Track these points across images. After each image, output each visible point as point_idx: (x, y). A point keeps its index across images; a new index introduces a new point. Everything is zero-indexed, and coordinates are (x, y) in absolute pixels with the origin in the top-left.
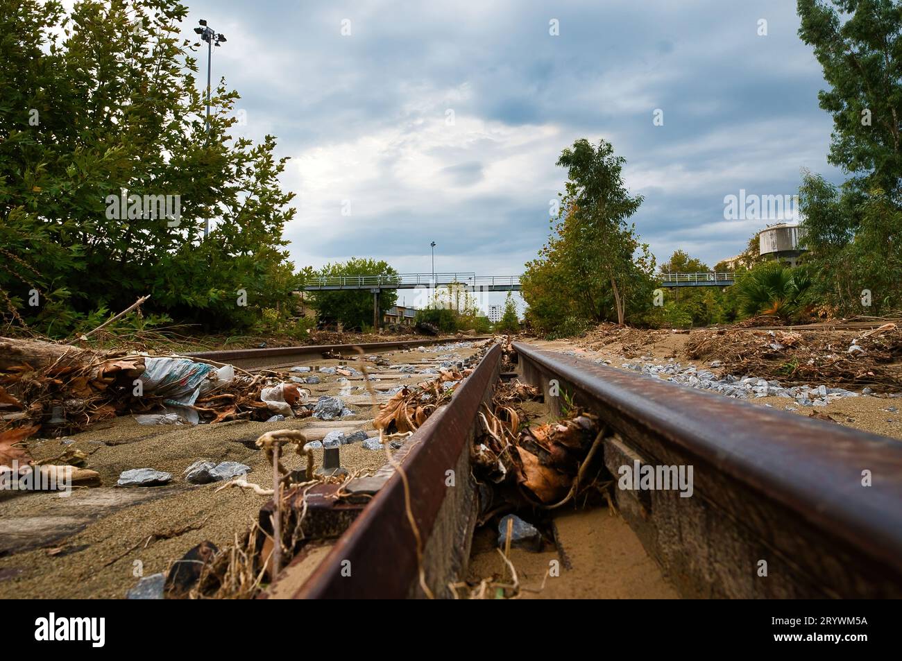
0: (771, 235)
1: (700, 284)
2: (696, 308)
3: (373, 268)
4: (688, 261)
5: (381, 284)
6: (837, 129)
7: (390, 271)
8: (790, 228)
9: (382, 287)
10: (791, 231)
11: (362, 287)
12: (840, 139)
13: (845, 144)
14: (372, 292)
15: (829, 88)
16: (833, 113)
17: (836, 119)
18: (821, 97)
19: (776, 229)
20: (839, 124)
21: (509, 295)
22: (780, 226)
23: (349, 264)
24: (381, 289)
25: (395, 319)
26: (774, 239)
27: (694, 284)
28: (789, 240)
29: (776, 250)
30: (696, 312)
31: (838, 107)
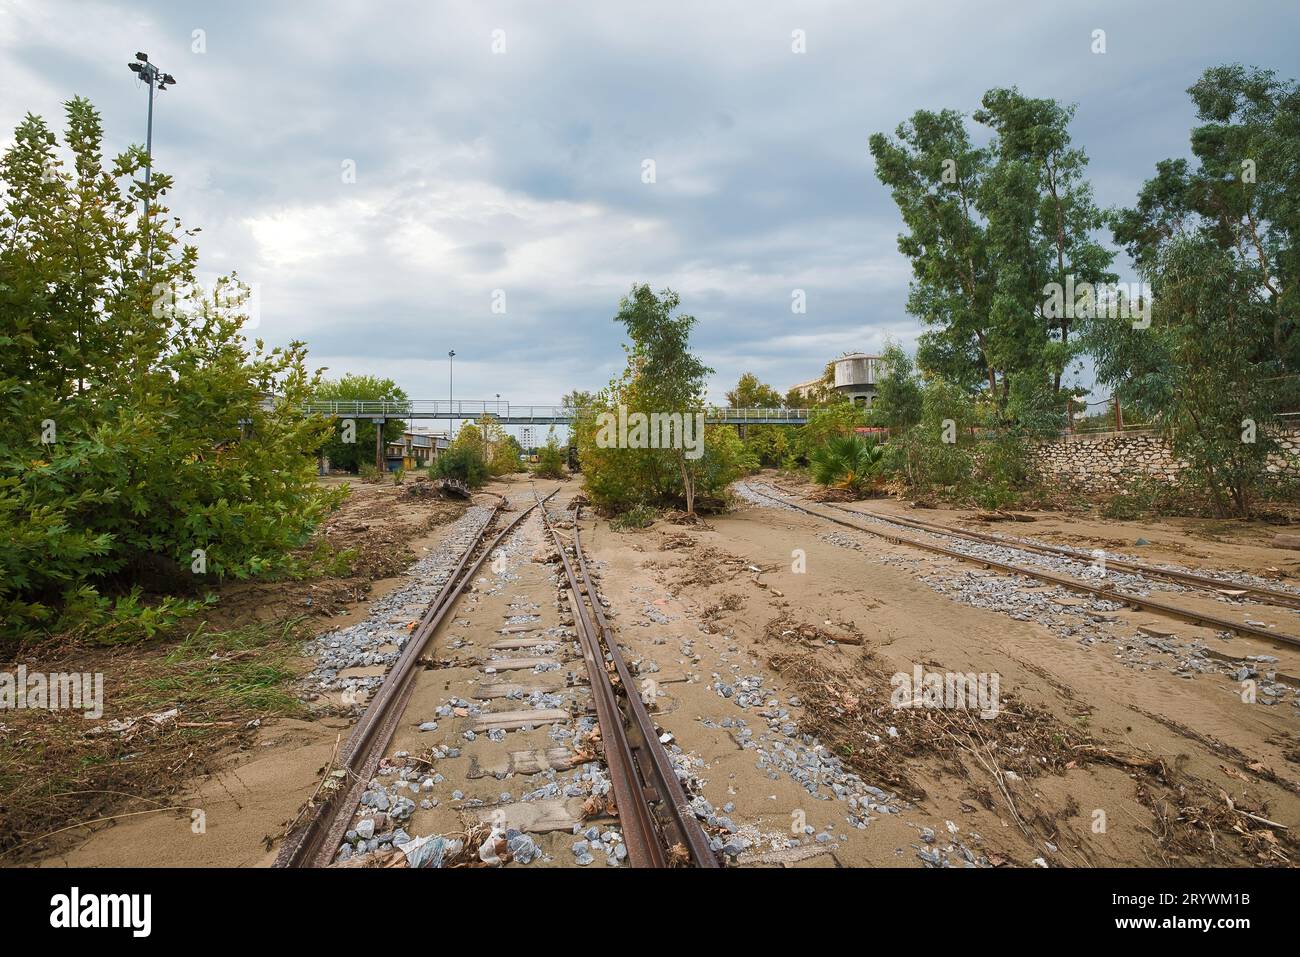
0: (847, 365)
1: (770, 421)
2: (765, 446)
3: (375, 388)
4: (757, 386)
5: (386, 413)
6: (915, 275)
7: (397, 393)
8: (867, 359)
9: (387, 416)
10: (867, 363)
11: (361, 416)
12: (918, 288)
13: (923, 293)
14: (374, 422)
15: (908, 232)
16: (912, 258)
17: (915, 265)
18: (900, 241)
19: (853, 360)
20: (918, 271)
21: (551, 430)
22: (857, 356)
23: (343, 383)
24: (387, 419)
25: (401, 450)
26: (850, 370)
27: (764, 421)
28: (865, 372)
29: (852, 383)
30: (765, 451)
31: (917, 253)
